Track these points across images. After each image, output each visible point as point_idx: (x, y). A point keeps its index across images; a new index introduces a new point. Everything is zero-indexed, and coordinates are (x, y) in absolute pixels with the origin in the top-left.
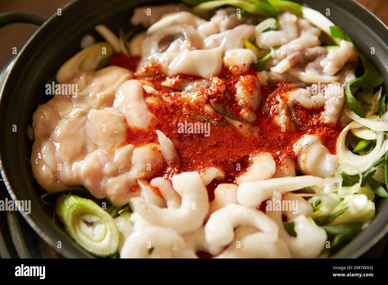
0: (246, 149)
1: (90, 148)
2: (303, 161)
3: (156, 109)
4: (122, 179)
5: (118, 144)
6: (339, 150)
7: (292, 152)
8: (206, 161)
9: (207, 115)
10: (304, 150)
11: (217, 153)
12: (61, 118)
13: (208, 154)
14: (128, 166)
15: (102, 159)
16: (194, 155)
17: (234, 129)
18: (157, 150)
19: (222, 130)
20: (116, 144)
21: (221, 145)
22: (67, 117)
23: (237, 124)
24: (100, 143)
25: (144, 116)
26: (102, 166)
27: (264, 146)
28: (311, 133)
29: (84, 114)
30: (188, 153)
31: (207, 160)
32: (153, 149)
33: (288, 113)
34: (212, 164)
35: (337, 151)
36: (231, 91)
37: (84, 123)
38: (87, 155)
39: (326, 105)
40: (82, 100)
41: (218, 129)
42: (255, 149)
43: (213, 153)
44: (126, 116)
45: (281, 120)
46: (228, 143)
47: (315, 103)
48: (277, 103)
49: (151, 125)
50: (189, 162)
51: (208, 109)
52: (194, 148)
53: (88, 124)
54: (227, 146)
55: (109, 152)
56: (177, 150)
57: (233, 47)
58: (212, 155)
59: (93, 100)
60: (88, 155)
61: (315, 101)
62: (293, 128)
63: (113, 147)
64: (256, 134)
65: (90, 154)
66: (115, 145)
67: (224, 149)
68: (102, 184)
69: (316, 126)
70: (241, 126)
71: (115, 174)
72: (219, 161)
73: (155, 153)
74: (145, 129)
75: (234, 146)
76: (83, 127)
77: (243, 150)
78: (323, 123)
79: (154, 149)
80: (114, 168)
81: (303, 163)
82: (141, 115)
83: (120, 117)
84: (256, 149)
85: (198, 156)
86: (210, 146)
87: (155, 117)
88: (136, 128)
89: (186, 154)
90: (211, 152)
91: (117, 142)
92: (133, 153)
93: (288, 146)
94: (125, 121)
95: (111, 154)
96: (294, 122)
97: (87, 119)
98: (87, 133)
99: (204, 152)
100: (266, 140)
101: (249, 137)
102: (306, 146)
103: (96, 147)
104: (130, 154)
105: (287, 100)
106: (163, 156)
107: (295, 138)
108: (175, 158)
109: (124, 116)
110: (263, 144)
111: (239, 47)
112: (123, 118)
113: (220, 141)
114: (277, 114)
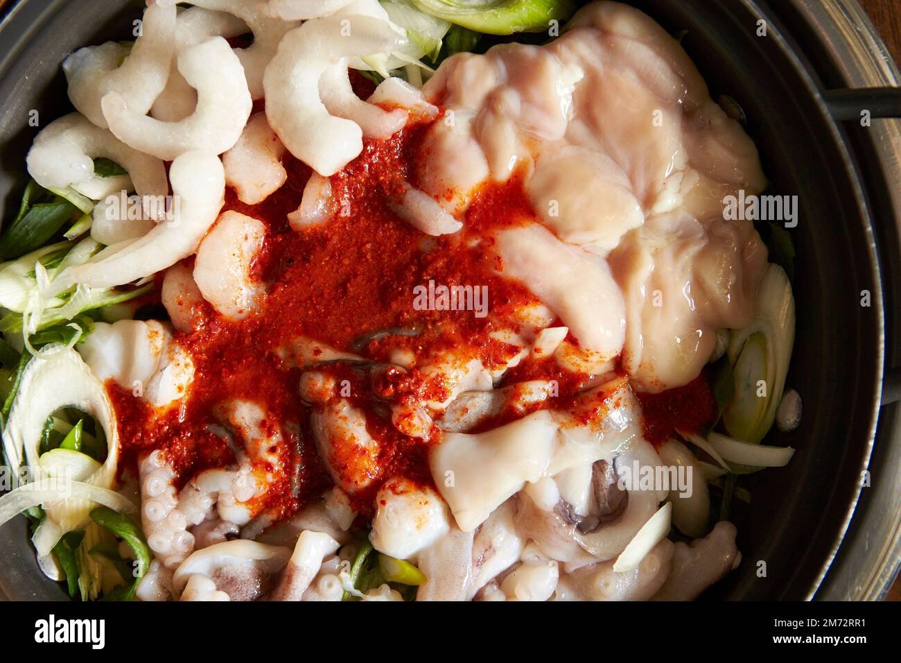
0: (283, 309)
1: (581, 130)
2: (157, 333)
3: (510, 295)
4: (472, 99)
5: (531, 170)
6: (103, 398)
7: (190, 347)
8: (343, 235)
9: (400, 342)
10: (165, 357)
11: (333, 267)
12: (689, 168)
13: (348, 254)
14: (480, 132)
15: (535, 116)
16: (374, 236)
17: (331, 343)
18: (444, 196)
19: (353, 328)
20: (535, 166)
21: (337, 291)
22: (680, 175)
23: (328, 355)
24: (567, 151)
25: (518, 259)
26: (526, 99)
27: (253, 334)
28: (173, 413)
29: (648, 201)
30: (388, 234)
31: (342, 240)
32: (451, 192)
33: (238, 436)
34: (327, 235)
35: (106, 393)
36: (380, 423)
37: (632, 178)
38: (574, 112)
39: (174, 496)
40: (681, 237)
41: (362, 324)
42: (266, 319)
43: (340, 262)
44: (558, 242)
45: (247, 414)
46: (324, 302)
47: (194, 485)
48: (272, 450)
49: (493, 249)
50: (374, 216)
51: (406, 358)
52: (384, 252)
53: (625, 181)
54: (322, 295)
55: (536, 140)
56: (410, 229)
57: (437, 545)
58: (339, 256)
59: (657, 249)
60: (572, 111)
61: (197, 490)
62: (216, 409)
63: (536, 157)
64: (281, 352)
65: (571, 117)
66: (535, 162)
67: (325, 285)
68: (501, 66)
69: (173, 436)
70: (317, 352)
71: (491, 102)
72: (318, 250)
73: (443, 186)
74: (499, 231)
75: (309, 302)
76: (627, 166)
77: (288, 302)
78: (161, 448)
79: (449, 194)
80: (501, 109)
81: (156, 330)
82: (526, 259)
83: (568, 233)
84: (263, 319)
85: (365, 240)
86: (356, 276)
87: (497, 273)
88: (520, 224)
89: (390, 229)
90: (346, 262)
91: (535, 171)
92: (486, 161)
93: (206, 361)
94: (554, 230)
95: (530, 138)
96: (220, 424)
97: (634, 191)
98: (609, 160)
99: (361, 256)
100: (255, 351)
101: (291, 340)
102: (164, 366)
103: (570, 139)
104: (490, 156)
105: (255, 465)
106: (427, 193)
107: (203, 387)
108: (401, 202)
109: (562, 240)
110: (256, 339)
111: (425, 551)
112: (561, 236)
113: (343, 297)
114: (262, 424)
